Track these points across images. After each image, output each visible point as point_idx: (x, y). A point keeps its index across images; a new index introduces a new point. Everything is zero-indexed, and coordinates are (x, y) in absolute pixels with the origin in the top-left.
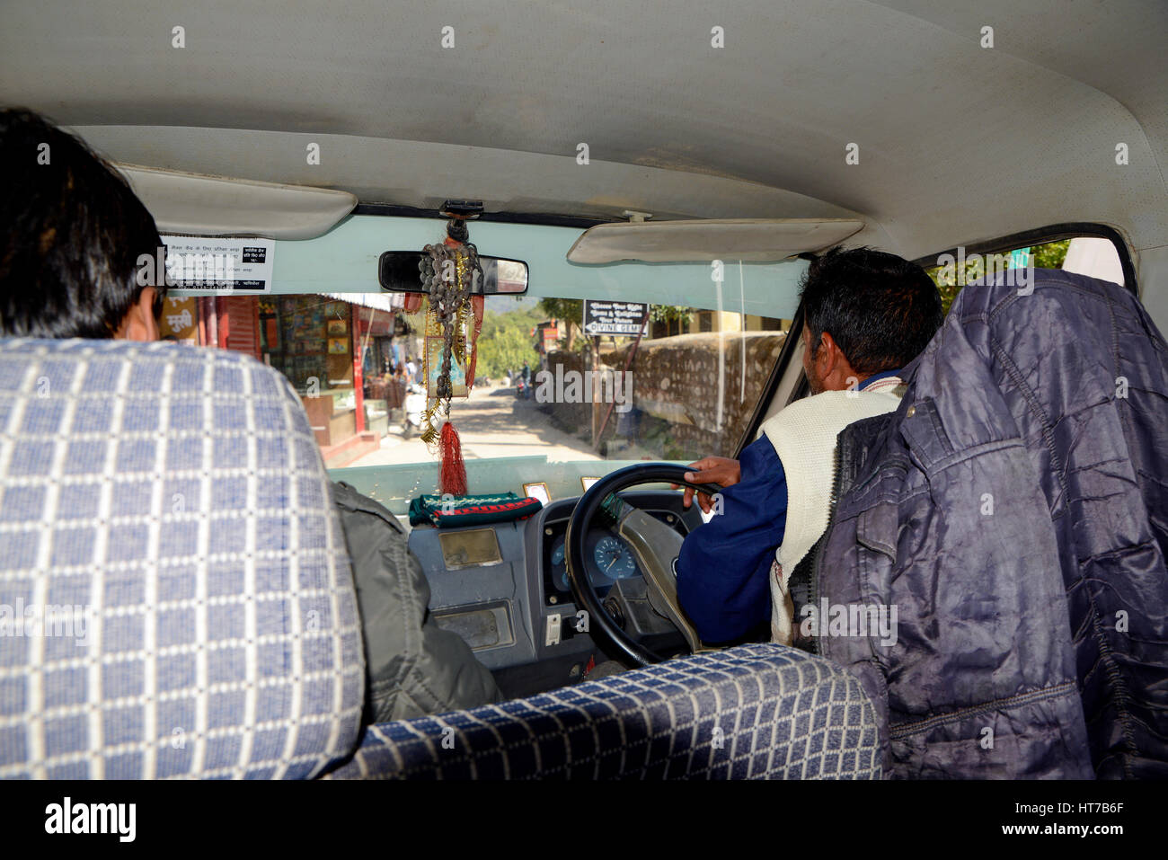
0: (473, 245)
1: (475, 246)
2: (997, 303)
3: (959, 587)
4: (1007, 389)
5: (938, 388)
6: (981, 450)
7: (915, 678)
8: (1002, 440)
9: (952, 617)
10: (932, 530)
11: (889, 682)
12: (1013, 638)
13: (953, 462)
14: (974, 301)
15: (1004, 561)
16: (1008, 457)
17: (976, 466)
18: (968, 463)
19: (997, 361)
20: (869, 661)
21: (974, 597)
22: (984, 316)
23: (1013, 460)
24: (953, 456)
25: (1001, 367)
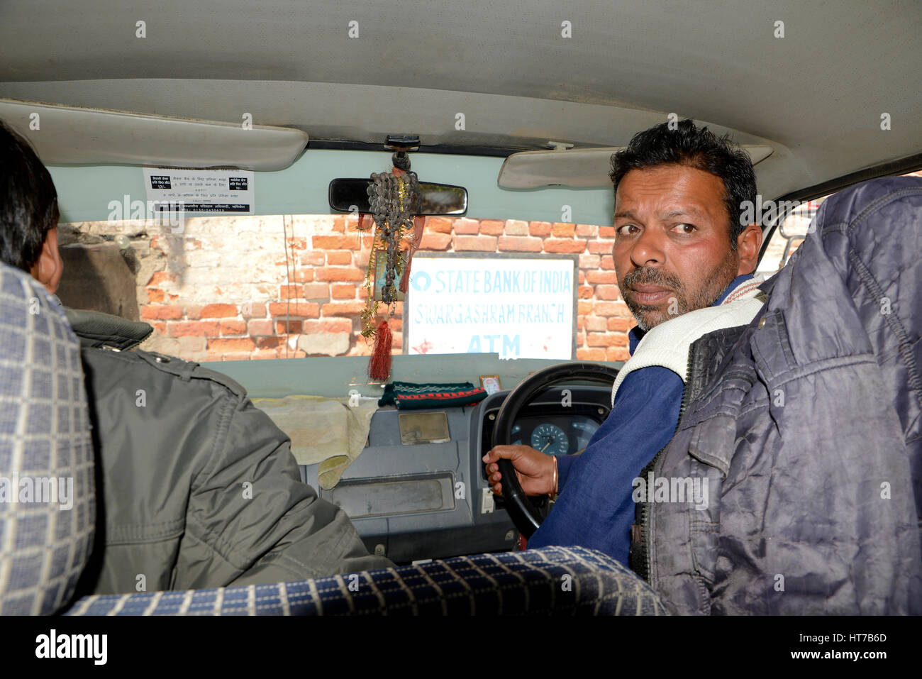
0: (414, 173)
1: (416, 174)
2: (859, 213)
3: (791, 507)
4: (863, 302)
5: (790, 301)
6: (826, 365)
7: (740, 596)
8: (851, 355)
9: (782, 538)
10: (769, 445)
11: (713, 596)
12: (850, 567)
13: (795, 377)
14: (834, 211)
15: (844, 484)
16: (856, 373)
17: (820, 382)
18: (811, 378)
19: (854, 272)
20: (690, 574)
21: (807, 518)
22: (844, 227)
23: (862, 376)
24: (795, 370)
25: (858, 280)
